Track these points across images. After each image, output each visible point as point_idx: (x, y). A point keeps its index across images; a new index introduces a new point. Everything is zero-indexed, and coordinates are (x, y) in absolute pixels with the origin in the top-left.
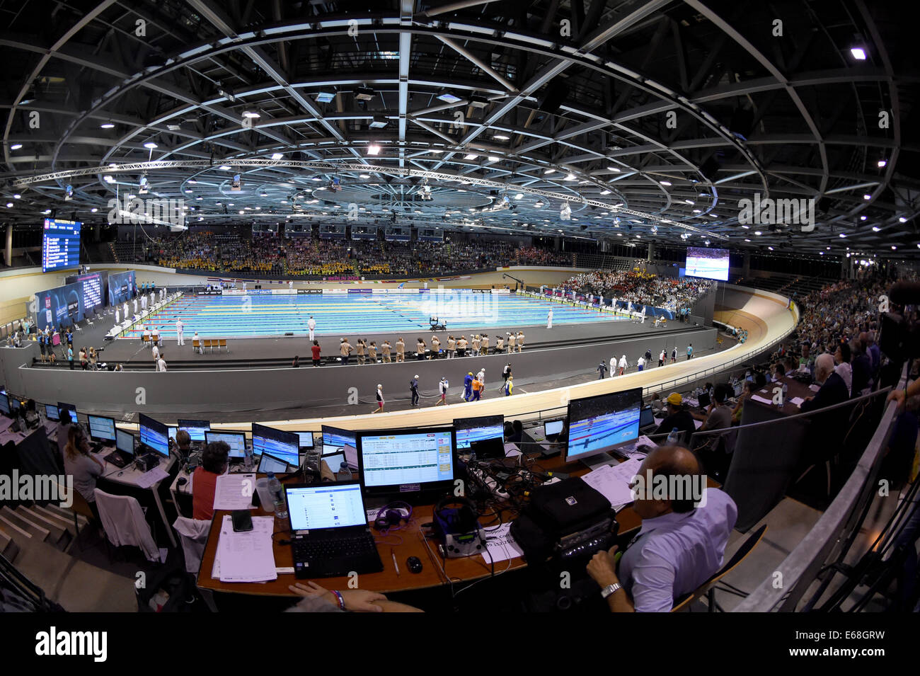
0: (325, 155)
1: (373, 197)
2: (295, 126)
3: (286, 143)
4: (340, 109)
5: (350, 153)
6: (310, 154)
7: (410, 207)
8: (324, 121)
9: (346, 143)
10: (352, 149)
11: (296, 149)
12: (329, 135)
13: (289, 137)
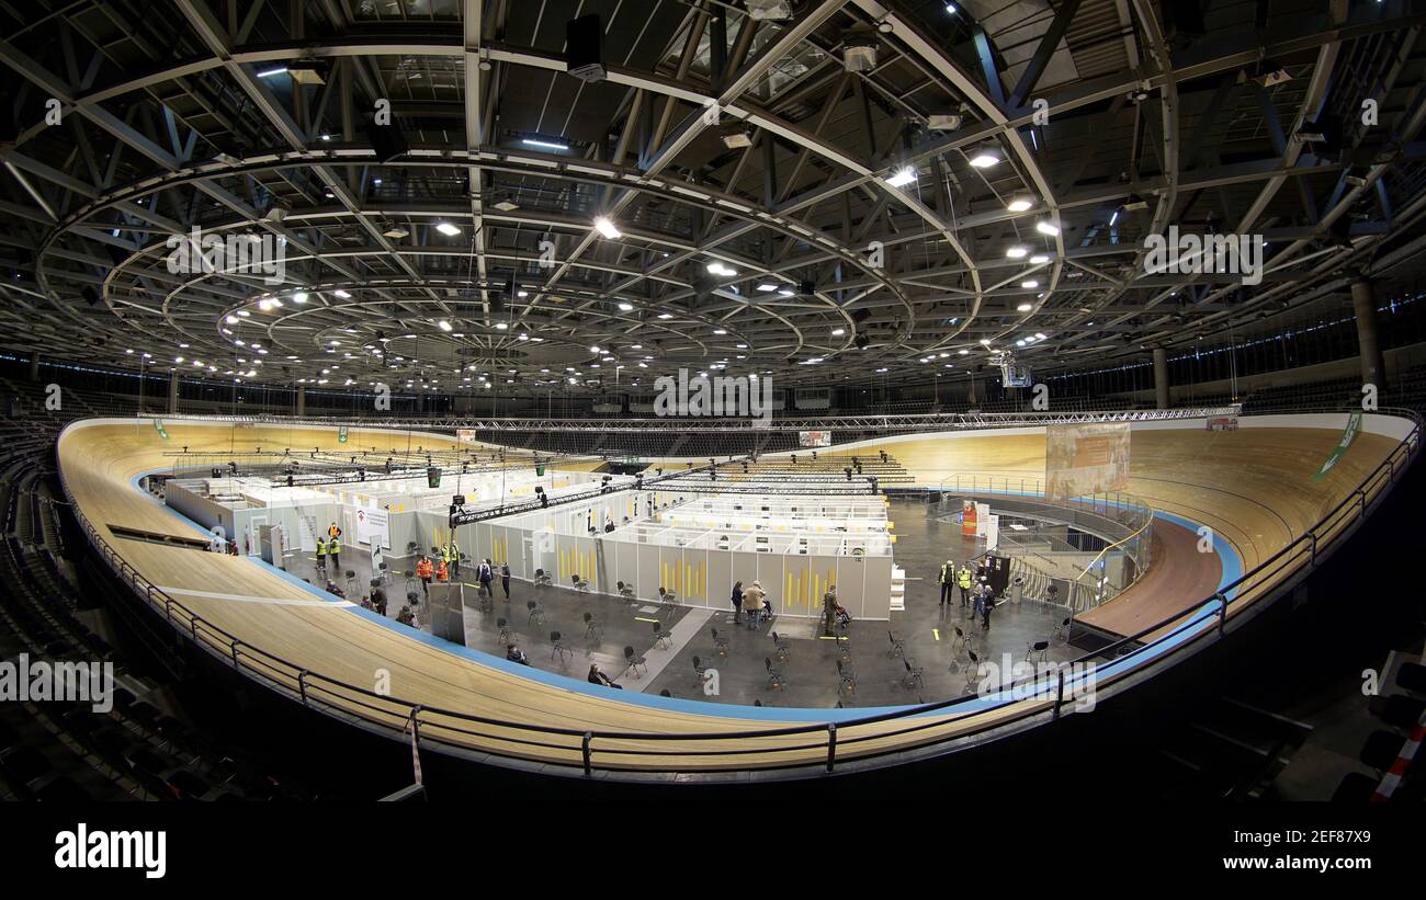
0: (400, 296)
1: (458, 351)
2: (365, 259)
3: (355, 278)
4: (415, 243)
5: (428, 295)
6: (382, 294)
7: (503, 365)
8: (397, 255)
9: (422, 282)
10: (429, 290)
11: (364, 287)
12: (404, 272)
13: (358, 272)
